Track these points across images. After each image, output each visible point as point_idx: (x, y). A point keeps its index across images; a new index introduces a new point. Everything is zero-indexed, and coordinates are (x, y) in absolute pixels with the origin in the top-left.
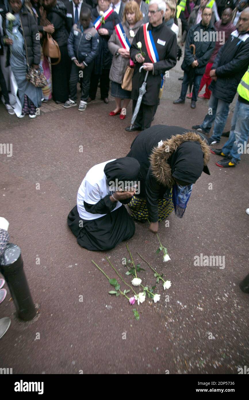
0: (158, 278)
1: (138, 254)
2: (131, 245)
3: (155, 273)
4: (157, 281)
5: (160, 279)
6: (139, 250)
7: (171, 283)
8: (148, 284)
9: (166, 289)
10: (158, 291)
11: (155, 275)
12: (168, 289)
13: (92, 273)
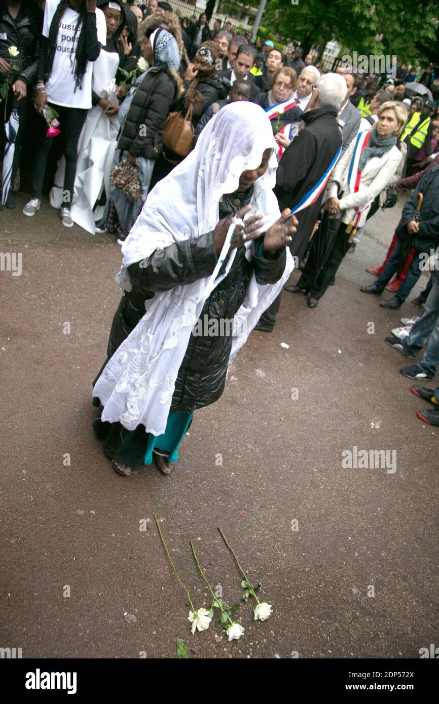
0: (247, 590)
1: (221, 533)
2: (211, 511)
3: (244, 579)
4: (244, 596)
5: (251, 596)
6: (224, 524)
7: (271, 609)
8: (223, 598)
9: (259, 620)
10: (240, 618)
11: (243, 584)
12: (262, 620)
13: (117, 538)
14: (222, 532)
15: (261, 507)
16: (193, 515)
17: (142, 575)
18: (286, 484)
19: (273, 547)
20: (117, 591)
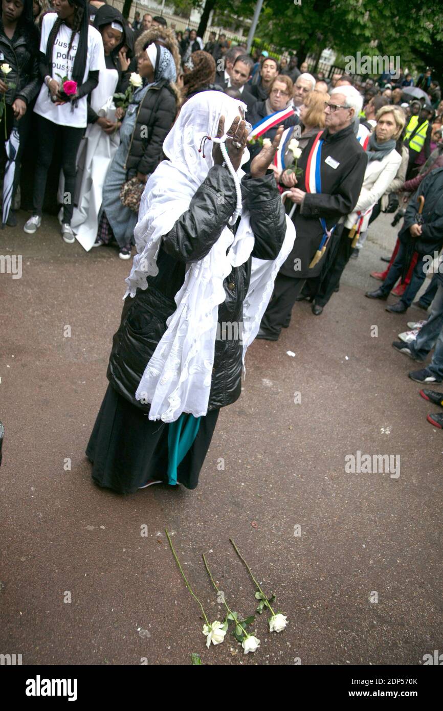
0: (261, 602)
2: (222, 522)
3: (258, 590)
4: (258, 608)
5: (265, 607)
6: (236, 535)
7: (287, 620)
8: (237, 611)
9: (275, 631)
10: (256, 630)
11: (257, 596)
12: (278, 632)
13: (128, 553)
14: (234, 543)
15: (273, 517)
16: (205, 527)
17: (154, 589)
18: (297, 493)
19: (287, 557)
20: (130, 606)
